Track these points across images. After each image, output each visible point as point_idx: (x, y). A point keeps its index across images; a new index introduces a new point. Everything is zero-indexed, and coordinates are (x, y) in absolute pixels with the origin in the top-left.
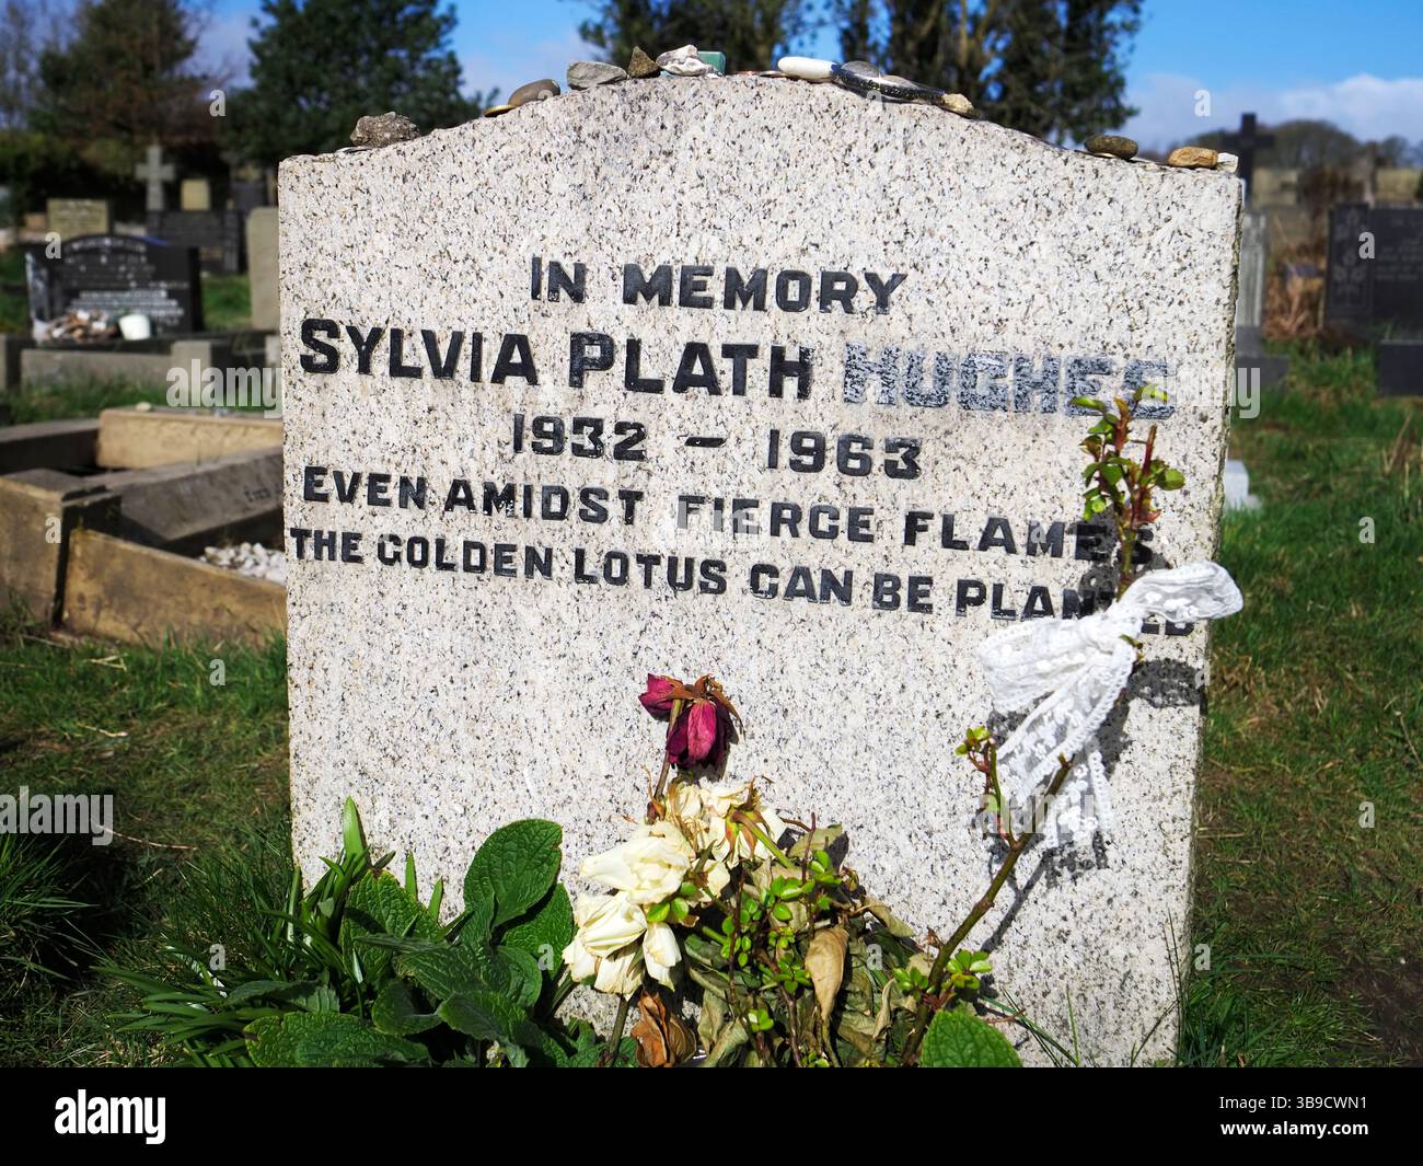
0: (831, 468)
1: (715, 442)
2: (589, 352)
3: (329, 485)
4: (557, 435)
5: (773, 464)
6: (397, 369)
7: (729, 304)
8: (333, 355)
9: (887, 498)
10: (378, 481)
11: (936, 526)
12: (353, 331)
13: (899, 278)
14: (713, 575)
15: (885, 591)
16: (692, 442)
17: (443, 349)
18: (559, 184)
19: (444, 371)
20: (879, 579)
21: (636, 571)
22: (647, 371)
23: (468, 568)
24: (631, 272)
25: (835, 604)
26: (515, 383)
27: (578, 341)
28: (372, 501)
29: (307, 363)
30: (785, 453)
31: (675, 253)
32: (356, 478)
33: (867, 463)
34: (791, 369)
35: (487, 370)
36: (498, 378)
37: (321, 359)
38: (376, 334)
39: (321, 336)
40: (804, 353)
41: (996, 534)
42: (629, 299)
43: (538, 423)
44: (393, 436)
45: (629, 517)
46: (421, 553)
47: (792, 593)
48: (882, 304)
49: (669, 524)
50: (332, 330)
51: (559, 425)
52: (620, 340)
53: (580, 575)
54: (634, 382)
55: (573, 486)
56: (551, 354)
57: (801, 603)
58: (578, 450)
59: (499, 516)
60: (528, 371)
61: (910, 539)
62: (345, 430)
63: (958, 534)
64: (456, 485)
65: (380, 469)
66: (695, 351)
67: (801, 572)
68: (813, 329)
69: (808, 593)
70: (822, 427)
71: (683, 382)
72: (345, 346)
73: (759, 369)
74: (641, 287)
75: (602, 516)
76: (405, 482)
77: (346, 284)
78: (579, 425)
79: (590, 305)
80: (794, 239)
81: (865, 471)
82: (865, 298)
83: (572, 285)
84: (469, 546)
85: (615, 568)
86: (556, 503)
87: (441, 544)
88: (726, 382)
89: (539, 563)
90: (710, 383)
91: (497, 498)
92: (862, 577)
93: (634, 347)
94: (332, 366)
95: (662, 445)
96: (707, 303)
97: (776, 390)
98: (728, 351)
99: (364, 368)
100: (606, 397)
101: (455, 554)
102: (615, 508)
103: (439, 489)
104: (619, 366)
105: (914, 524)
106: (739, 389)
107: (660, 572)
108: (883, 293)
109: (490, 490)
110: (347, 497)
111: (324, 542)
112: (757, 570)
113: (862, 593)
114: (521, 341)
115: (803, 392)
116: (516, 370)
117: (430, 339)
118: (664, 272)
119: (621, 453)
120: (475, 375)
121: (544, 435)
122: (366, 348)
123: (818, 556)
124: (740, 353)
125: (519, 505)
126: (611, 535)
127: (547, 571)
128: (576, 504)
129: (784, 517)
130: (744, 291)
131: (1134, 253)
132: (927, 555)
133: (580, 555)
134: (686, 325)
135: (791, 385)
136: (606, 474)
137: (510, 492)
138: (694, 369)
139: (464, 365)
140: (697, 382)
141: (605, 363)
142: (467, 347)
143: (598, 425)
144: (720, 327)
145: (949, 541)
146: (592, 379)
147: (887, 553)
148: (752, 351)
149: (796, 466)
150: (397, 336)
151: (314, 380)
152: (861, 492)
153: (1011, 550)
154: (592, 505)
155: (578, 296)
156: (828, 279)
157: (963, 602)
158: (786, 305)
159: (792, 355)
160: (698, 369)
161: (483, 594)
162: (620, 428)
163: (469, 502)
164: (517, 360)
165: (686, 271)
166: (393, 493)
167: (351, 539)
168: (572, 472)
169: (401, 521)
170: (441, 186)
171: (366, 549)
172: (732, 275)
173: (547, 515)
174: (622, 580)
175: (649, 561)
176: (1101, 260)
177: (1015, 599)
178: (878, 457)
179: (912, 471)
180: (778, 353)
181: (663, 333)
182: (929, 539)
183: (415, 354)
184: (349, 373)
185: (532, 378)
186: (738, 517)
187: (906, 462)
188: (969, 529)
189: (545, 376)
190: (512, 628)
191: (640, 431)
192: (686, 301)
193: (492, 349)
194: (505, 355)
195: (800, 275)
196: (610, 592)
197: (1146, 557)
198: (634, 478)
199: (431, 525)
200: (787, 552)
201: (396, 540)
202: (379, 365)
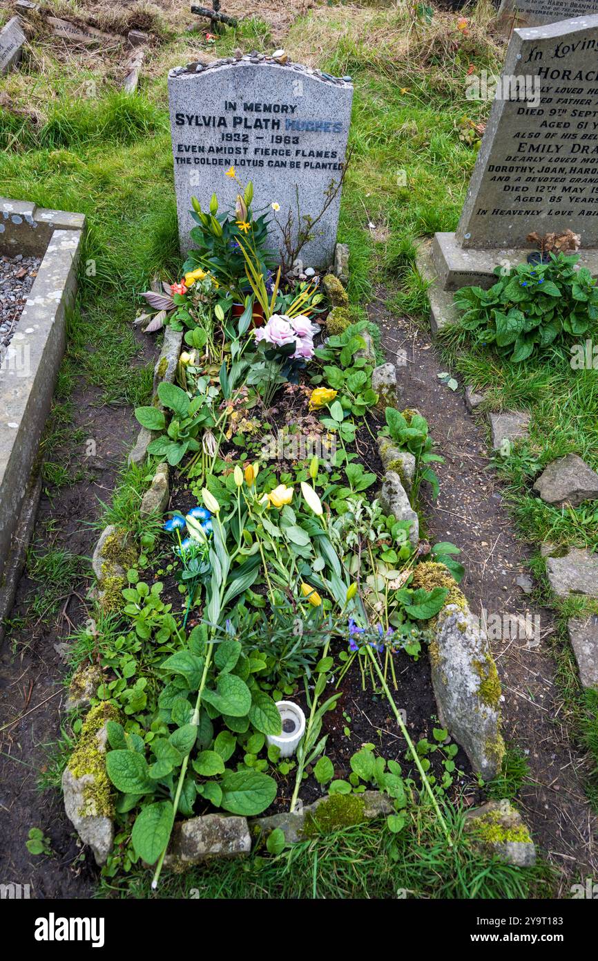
0: (283, 142)
1: (262, 138)
2: (237, 121)
3: (183, 148)
4: (231, 137)
5: (272, 142)
6: (197, 124)
7: (264, 111)
8: (183, 121)
9: (292, 147)
10: (194, 147)
11: (301, 152)
12: (187, 116)
13: (296, 106)
14: (261, 164)
15: (292, 165)
16: (257, 138)
17: (207, 119)
18: (230, 86)
19: (207, 125)
20: (291, 162)
21: (247, 163)
22: (249, 124)
23: (213, 164)
24: (245, 104)
25: (283, 168)
26: (222, 127)
27: (235, 118)
28: (193, 151)
29: (178, 123)
30: (275, 140)
31: (254, 100)
32: (189, 146)
33: (289, 141)
34: (276, 124)
35: (216, 124)
36: (219, 126)
37: (180, 122)
38: (192, 116)
39: (180, 117)
40: (278, 121)
41: (311, 153)
42: (245, 110)
43: (227, 135)
44: (196, 138)
45: (245, 153)
46: (204, 161)
47: (276, 166)
48: (293, 111)
49: (253, 153)
50: (183, 115)
51: (231, 135)
52: (243, 118)
53: (236, 164)
54: (246, 127)
55: (234, 146)
56: (229, 120)
57: (277, 168)
58: (235, 140)
59: (219, 153)
60: (225, 124)
61: (297, 155)
62: (186, 136)
63: (305, 154)
64: (210, 147)
65: (194, 144)
66: (258, 120)
67: (277, 162)
68: (280, 116)
69: (279, 166)
70: (281, 135)
71: (256, 126)
72: (186, 119)
73: (270, 124)
74: (248, 108)
75: (240, 153)
76: (199, 147)
77: (185, 106)
78: (235, 135)
79: (237, 111)
80: (277, 98)
81: (289, 143)
82: (289, 110)
83: (233, 107)
84: (213, 159)
85: (243, 163)
86: (231, 151)
87: (208, 159)
88: (264, 126)
89: (228, 162)
90: (261, 126)
91: (218, 150)
92: (288, 162)
93: (246, 119)
94: (183, 123)
95: (252, 138)
96: (260, 111)
97: (273, 128)
98: (264, 120)
99: (190, 124)
100: (240, 130)
101: (211, 161)
102: (242, 151)
103: (207, 148)
104: (243, 123)
105: (297, 152)
106: (266, 128)
107: (251, 163)
108: (293, 109)
109: (217, 148)
110: (187, 151)
111: (183, 160)
112: (269, 162)
113: (288, 165)
114: (223, 118)
115: (278, 128)
116: (222, 124)
117: (204, 118)
118: (252, 104)
119: (244, 140)
120: (214, 125)
121: (228, 137)
122: (190, 120)
123: (280, 158)
124: (266, 121)
125: (223, 151)
126: (242, 156)
127: (229, 164)
128: (235, 151)
129: (274, 152)
130: (267, 109)
131: (336, 102)
132: (300, 158)
133: (236, 160)
134: (256, 115)
135: (276, 127)
136: (240, 145)
137: (221, 148)
138: (258, 124)
140: (258, 126)
141: (240, 123)
142: (212, 119)
143: (239, 135)
144: (263, 116)
145: (303, 155)
146: (238, 126)
147: (293, 158)
148: (269, 120)
149: (276, 142)
150: (197, 117)
151: (178, 127)
152: (288, 147)
153: (314, 156)
154: (238, 151)
155: (235, 109)
156: (283, 106)
157: (305, 166)
158: (275, 111)
159: (276, 121)
161: (216, 168)
162: (243, 135)
163: (213, 151)
164: (222, 122)
165: (256, 104)
166: (197, 149)
167: (188, 159)
168: (234, 144)
169: (199, 155)
170: (205, 85)
171: (192, 161)
172: (265, 105)
173: (229, 153)
174: (244, 165)
175: (249, 161)
176: (331, 103)
177: (314, 165)
178: (291, 140)
179: (297, 143)
180: (273, 121)
181: (252, 117)
182: (300, 155)
183: (201, 121)
184: (187, 125)
185: (226, 126)
186: (266, 152)
187: (296, 141)
188: (307, 153)
189: (228, 125)
190: (223, 175)
191: (247, 136)
192: (256, 110)
193: (217, 120)
194: (220, 121)
195: (278, 106)
196: (242, 167)
197: (335, 157)
198: (246, 145)
199: (205, 156)
200: (275, 158)
201: (198, 159)
202: (193, 123)
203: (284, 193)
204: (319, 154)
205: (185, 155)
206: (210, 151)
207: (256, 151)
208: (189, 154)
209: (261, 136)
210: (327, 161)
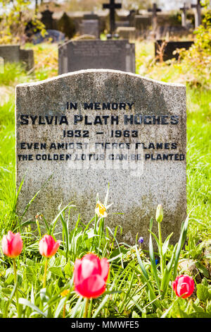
0: (122, 137)
1: (102, 133)
2: (78, 119)
3: (26, 146)
4: (72, 134)
5: (112, 136)
6: (40, 123)
7: (103, 109)
8: (27, 121)
9: (133, 141)
10: (36, 144)
11: (141, 145)
12: (31, 117)
13: (133, 104)
16: (98, 133)
19: (50, 123)
22: (89, 121)
23: (55, 159)
24: (86, 104)
26: (64, 125)
27: (76, 117)
28: (35, 148)
29: (22, 123)
30: (114, 134)
32: (32, 144)
33: (129, 135)
34: (115, 120)
35: (58, 122)
36: (60, 124)
37: (25, 122)
38: (36, 117)
39: (25, 118)
40: (117, 117)
41: (151, 146)
42: (85, 109)
43: (68, 132)
44: (39, 136)
46: (45, 157)
48: (130, 108)
50: (27, 117)
51: (72, 131)
52: (84, 116)
54: (86, 123)
56: (71, 120)
58: (76, 136)
59: (61, 149)
60: (66, 122)
63: (145, 146)
64: (52, 144)
65: (36, 142)
66: (98, 117)
68: (119, 113)
70: (120, 129)
71: (95, 123)
72: (30, 120)
73: (109, 120)
74: (87, 107)
76: (42, 144)
77: (30, 108)
78: (76, 131)
79: (78, 110)
81: (128, 137)
82: (127, 107)
83: (75, 107)
84: (55, 155)
86: (72, 146)
87: (49, 156)
88: (103, 122)
90: (101, 123)
91: (60, 146)
93: (86, 117)
94: (27, 123)
95: (92, 134)
96: (99, 109)
97: (112, 123)
98: (103, 117)
99: (33, 123)
100: (81, 126)
101: (52, 157)
103: (48, 144)
104: (84, 121)
106: (106, 124)
108: (130, 106)
109: (59, 144)
111: (25, 157)
114: (65, 117)
115: (117, 123)
116: (64, 122)
117: (47, 118)
118: (92, 104)
119: (84, 136)
120: (56, 124)
121: (69, 134)
122: (34, 120)
124: (106, 118)
125: (65, 147)
130: (106, 107)
131: (171, 98)
134: (96, 113)
135: (115, 122)
136: (81, 140)
137: (63, 144)
138: (98, 121)
139: (54, 122)
140: (98, 123)
141: (81, 120)
142: (54, 119)
143: (80, 131)
144: (102, 113)
145: (144, 148)
146: (78, 124)
148: (108, 117)
149: (116, 136)
150: (40, 117)
151: (23, 126)
152: (128, 140)
153: (154, 148)
155: (76, 109)
156: (121, 104)
157: (147, 158)
158: (113, 108)
159: (115, 117)
160: (98, 120)
161: (58, 164)
162: (84, 132)
163: (55, 147)
164: (64, 120)
165: (96, 104)
166: (39, 147)
167: (30, 156)
168: (75, 140)
169: (42, 152)
171: (34, 157)
173: (70, 148)
177: (155, 157)
178: (131, 134)
180: (112, 117)
181: (92, 115)
183: (44, 121)
184: (30, 125)
185: (67, 124)
187: (136, 134)
188: (147, 146)
189: (69, 123)
190: (63, 170)
191: (88, 132)
192: (96, 109)
193: (59, 119)
194: (62, 120)
195: (116, 104)
197: (176, 148)
198: (87, 140)
199: (47, 152)
201: (40, 155)
202: (37, 123)
203: (126, 187)
204: (159, 146)
205: (26, 152)
206: (51, 147)
208: (32, 151)
209: (100, 131)
210: (168, 152)
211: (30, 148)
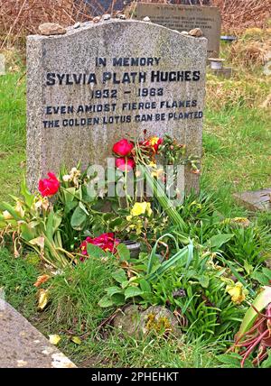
0: (149, 95)
1: (129, 92)
2: (107, 76)
3: (52, 110)
4: (100, 94)
5: (139, 95)
6: (68, 83)
7: (132, 65)
8: (54, 81)
9: (158, 99)
10: (63, 108)
11: (165, 104)
12: (58, 76)
13: (160, 58)
14: (128, 119)
15: (157, 117)
16: (125, 93)
17: (78, 77)
18: (101, 42)
19: (78, 82)
20: (156, 115)
21: (115, 120)
22: (117, 79)
23: (82, 124)
24: (115, 59)
25: (149, 121)
26: (92, 84)
27: (104, 74)
28: (62, 112)
29: (48, 83)
30: (141, 93)
31: (123, 55)
32: (58, 108)
33: (155, 93)
34: (143, 76)
35: (87, 82)
36: (89, 83)
37: (51, 82)
38: (63, 75)
39: (51, 77)
40: (145, 74)
41: (175, 104)
42: (114, 65)
44: (66, 98)
45: (114, 109)
46: (72, 123)
47: (142, 120)
48: (157, 63)
49: (121, 109)
50: (54, 75)
51: (100, 91)
52: (112, 73)
53: (104, 123)
54: (115, 82)
55: (103, 104)
56: (100, 77)
57: (144, 122)
58: (104, 97)
59: (89, 112)
60: (95, 81)
61: (161, 107)
62: (56, 97)
64: (79, 107)
65: (63, 105)
66: (126, 74)
67: (144, 116)
68: (146, 69)
69: (145, 120)
70: (147, 87)
71: (124, 81)
72: (56, 79)
73: (137, 77)
74: (116, 63)
75: (109, 110)
76: (69, 107)
77: (57, 65)
78: (104, 91)
79: (107, 67)
80: (143, 52)
81: (154, 95)
82: (154, 62)
83: (103, 63)
84: (82, 120)
85: (111, 120)
86: (100, 108)
87: (76, 120)
88: (131, 79)
89: (96, 121)
90: (128, 81)
91: (88, 109)
92: (154, 115)
93: (115, 74)
94: (54, 83)
95: (120, 94)
96: (128, 65)
97: (140, 81)
98: (132, 74)
99: (61, 83)
101: (79, 122)
102: (111, 107)
103: (76, 109)
104: (112, 79)
105: (162, 104)
106: (134, 81)
107: (119, 120)
108: (157, 61)
109: (87, 107)
111: (51, 123)
112: (136, 117)
113: (154, 118)
114: (93, 75)
115: (144, 81)
116: (92, 81)
117: (75, 76)
118: (121, 59)
119: (112, 96)
120: (84, 83)
121: (96, 94)
122: (61, 78)
123: (147, 112)
124: (134, 74)
125: (92, 109)
126: (110, 113)
127: (98, 122)
128: (104, 108)
129: (141, 106)
130: (134, 62)
132: (164, 109)
133: (104, 118)
134: (124, 69)
135: (142, 80)
136: (109, 101)
137: (91, 106)
138: (126, 78)
139: (82, 81)
140: (126, 80)
141: (110, 78)
142: (83, 77)
143: (108, 91)
144: (130, 70)
145: (168, 106)
146: (107, 82)
147: (158, 110)
148: (136, 74)
149: (143, 95)
150: (68, 75)
152: (153, 99)
153: (177, 107)
154: (107, 108)
155: (105, 65)
156: (149, 59)
157: (170, 117)
158: (142, 65)
159: (142, 74)
161: (84, 129)
162: (112, 91)
163: (82, 110)
164: (93, 79)
165: (125, 59)
166: (66, 110)
167: (57, 122)
168: (104, 101)
169: (68, 116)
171: (60, 124)
172: (133, 59)
173: (98, 111)
174: (112, 122)
175: (117, 118)
177: (177, 116)
178: (157, 92)
179: (162, 94)
180: (140, 74)
181: (121, 71)
182: (164, 107)
183: (72, 79)
184: (57, 85)
185: (96, 83)
186: (133, 107)
187: (161, 92)
188: (170, 104)
189: (98, 82)
190: (90, 135)
191: (116, 91)
192: (125, 65)
193: (87, 77)
194: (90, 78)
195: (144, 59)
196: (110, 125)
197: (195, 105)
198: (114, 101)
199: (74, 116)
200: (141, 112)
201: (66, 120)
202: (64, 83)
204: (181, 104)
205: (54, 117)
207: (124, 106)
208: (58, 116)
209: (128, 90)
210: (188, 110)
211: (56, 112)
